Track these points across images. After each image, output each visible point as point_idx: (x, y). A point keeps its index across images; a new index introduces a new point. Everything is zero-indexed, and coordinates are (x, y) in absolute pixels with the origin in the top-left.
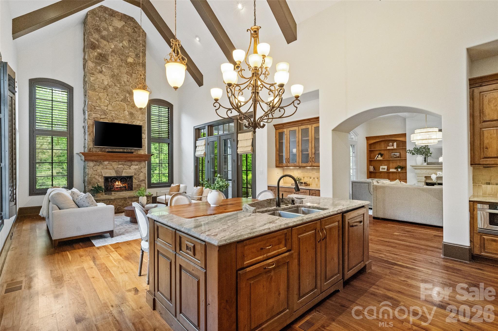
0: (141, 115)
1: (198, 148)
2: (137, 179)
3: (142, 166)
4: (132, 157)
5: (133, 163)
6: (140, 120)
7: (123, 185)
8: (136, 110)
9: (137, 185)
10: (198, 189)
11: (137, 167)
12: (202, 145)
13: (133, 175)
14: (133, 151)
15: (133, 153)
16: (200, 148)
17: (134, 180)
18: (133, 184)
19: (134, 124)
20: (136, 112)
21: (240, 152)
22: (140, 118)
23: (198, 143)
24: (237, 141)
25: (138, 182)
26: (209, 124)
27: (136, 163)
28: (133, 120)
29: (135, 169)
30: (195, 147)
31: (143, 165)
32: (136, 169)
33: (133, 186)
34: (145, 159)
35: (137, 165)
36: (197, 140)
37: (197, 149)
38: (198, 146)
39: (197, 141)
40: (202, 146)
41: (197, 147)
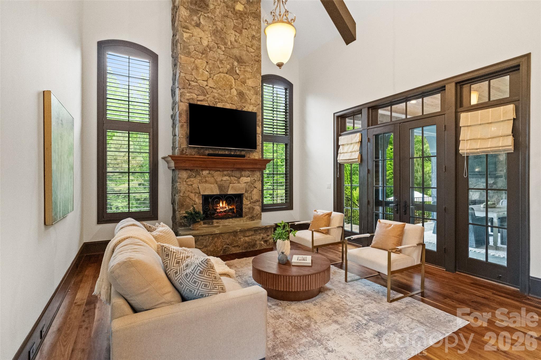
0: (254, 97)
1: (343, 149)
2: (249, 198)
3: (256, 179)
4: (242, 163)
5: (243, 173)
6: (252, 105)
7: (230, 207)
8: (248, 88)
9: (249, 208)
10: (393, 228)
11: (248, 179)
12: (353, 142)
13: (243, 192)
14: (243, 153)
15: (244, 156)
16: (349, 148)
17: (245, 202)
18: (244, 206)
19: (245, 109)
20: (248, 92)
21: (468, 151)
22: (253, 101)
23: (342, 140)
24: (457, 129)
25: (250, 203)
26: (370, 105)
27: (247, 173)
28: (244, 104)
29: (245, 183)
30: (337, 147)
31: (258, 176)
32: (248, 182)
33: (244, 210)
34: (260, 166)
35: (249, 176)
36: (341, 135)
37: (341, 150)
38: (343, 145)
39: (340, 138)
40: (352, 144)
41: (341, 147)
